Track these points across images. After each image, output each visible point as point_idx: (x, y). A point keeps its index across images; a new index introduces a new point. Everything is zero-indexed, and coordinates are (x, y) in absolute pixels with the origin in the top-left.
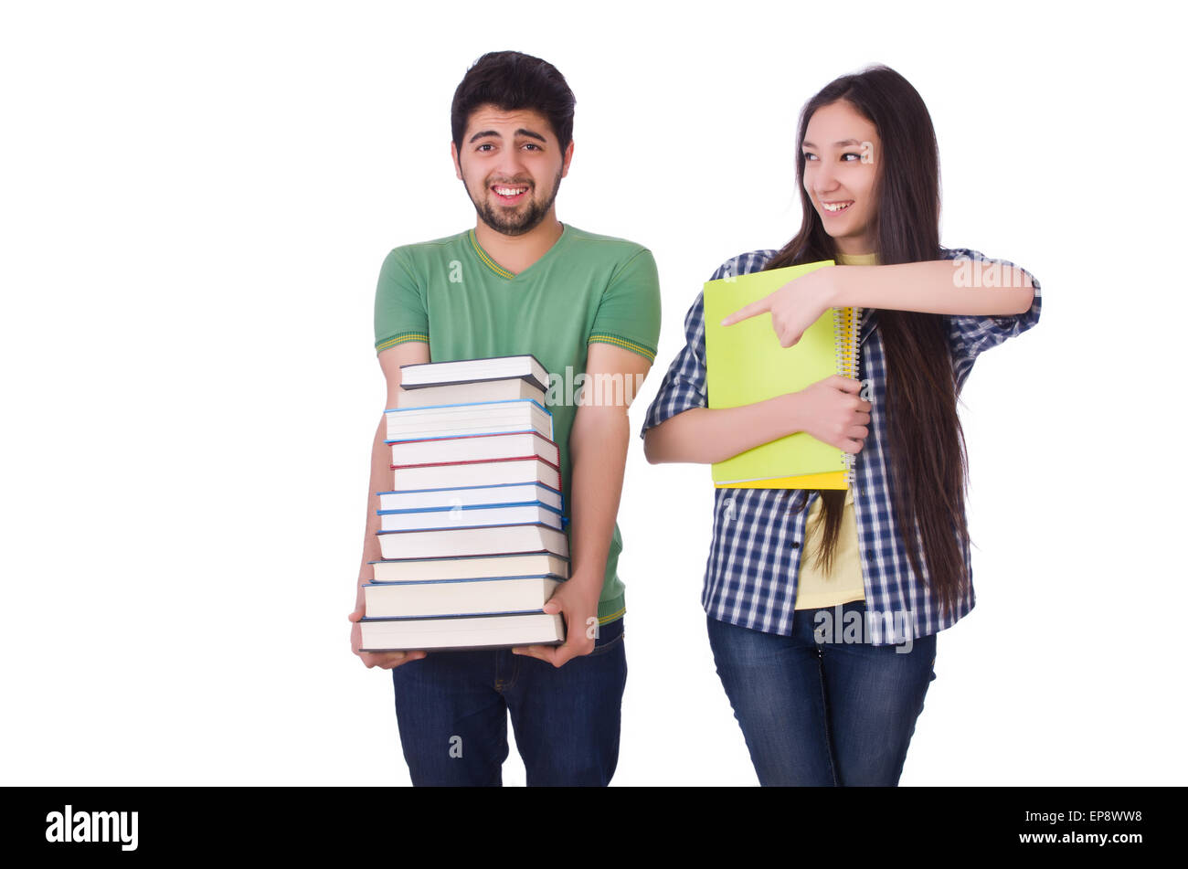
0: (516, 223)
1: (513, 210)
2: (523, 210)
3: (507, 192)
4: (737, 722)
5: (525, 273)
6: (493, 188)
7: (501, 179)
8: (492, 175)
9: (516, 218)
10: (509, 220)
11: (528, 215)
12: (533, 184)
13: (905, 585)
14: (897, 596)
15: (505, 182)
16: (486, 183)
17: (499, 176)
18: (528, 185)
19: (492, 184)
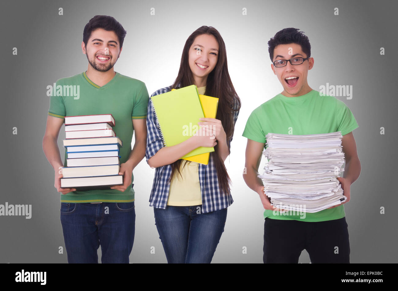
0: (104, 69)
1: (104, 65)
2: (107, 65)
3: (103, 58)
4: (160, 240)
5: (104, 86)
6: (97, 57)
7: (101, 54)
8: (98, 52)
9: (105, 68)
10: (102, 68)
11: (109, 67)
12: (112, 57)
13: (212, 194)
14: (209, 197)
15: (102, 55)
16: (95, 55)
17: (101, 53)
18: (110, 57)
19: (97, 55)
